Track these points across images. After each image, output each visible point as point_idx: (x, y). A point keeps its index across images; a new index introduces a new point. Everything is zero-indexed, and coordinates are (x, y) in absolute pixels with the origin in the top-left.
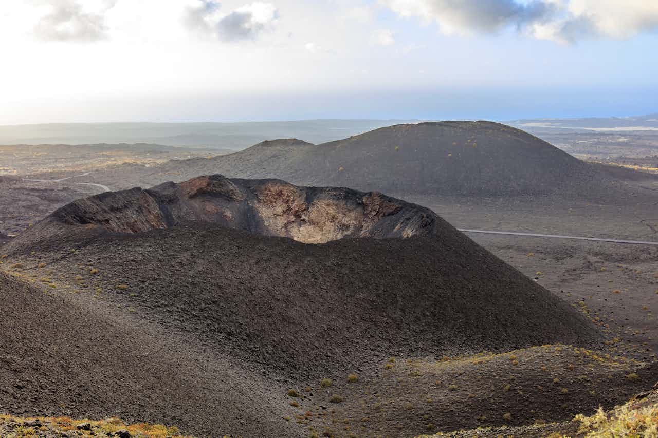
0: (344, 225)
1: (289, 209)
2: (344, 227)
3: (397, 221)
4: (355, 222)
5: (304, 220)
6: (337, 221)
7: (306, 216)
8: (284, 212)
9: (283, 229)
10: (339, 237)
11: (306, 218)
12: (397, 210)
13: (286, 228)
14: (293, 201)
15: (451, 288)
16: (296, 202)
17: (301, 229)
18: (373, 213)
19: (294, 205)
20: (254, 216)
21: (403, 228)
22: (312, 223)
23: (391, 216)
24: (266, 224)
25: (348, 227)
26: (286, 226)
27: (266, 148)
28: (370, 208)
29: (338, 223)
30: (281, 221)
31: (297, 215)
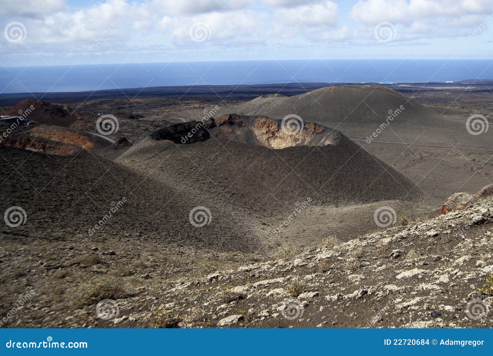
0: (296, 139)
1: (269, 131)
2: (296, 140)
3: (323, 136)
4: (302, 137)
5: (277, 136)
6: (293, 136)
7: (278, 134)
8: (267, 132)
9: (266, 141)
10: (294, 145)
11: (278, 135)
12: (323, 131)
13: (268, 140)
14: (272, 126)
15: (345, 171)
16: (273, 127)
17: (276, 140)
18: (311, 133)
19: (272, 129)
20: (252, 134)
21: (325, 140)
22: (281, 138)
23: (320, 134)
24: (258, 138)
25: (299, 139)
26: (268, 139)
28: (309, 130)
29: (294, 137)
30: (265, 137)
31: (273, 133)
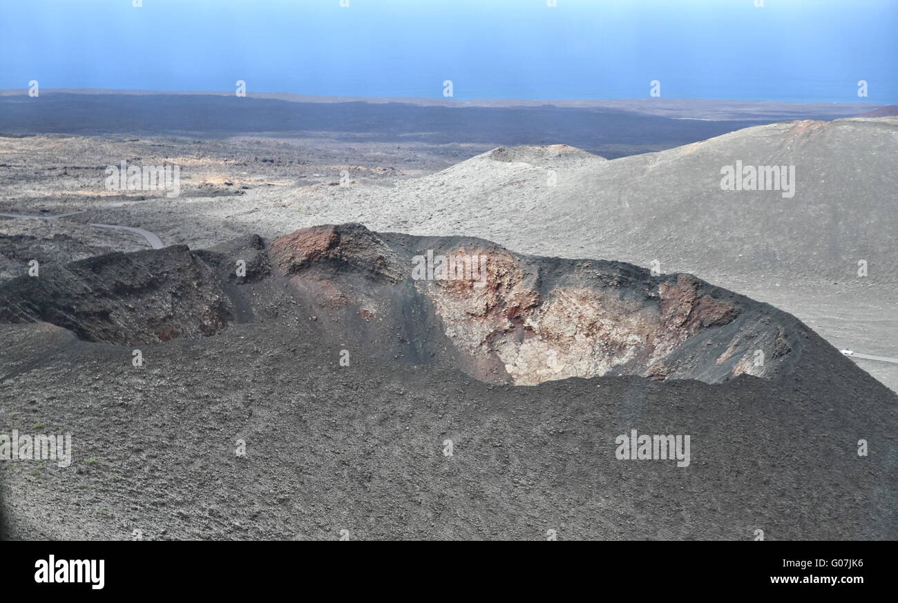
0: (614, 343)
1: (500, 303)
2: (614, 348)
3: (728, 340)
4: (638, 339)
5: (530, 329)
6: (601, 333)
7: (534, 320)
8: (488, 310)
9: (485, 347)
10: (602, 370)
11: (535, 325)
12: (731, 316)
13: (491, 344)
14: (510, 286)
15: (810, 497)
16: (515, 290)
17: (524, 347)
18: (678, 321)
19: (511, 295)
20: (424, 315)
21: (736, 357)
22: (547, 336)
23: (714, 330)
24: (449, 332)
25: (622, 348)
26: (490, 339)
27: (498, 163)
28: (671, 310)
29: (602, 338)
30: (480, 330)
31: (515, 316)
